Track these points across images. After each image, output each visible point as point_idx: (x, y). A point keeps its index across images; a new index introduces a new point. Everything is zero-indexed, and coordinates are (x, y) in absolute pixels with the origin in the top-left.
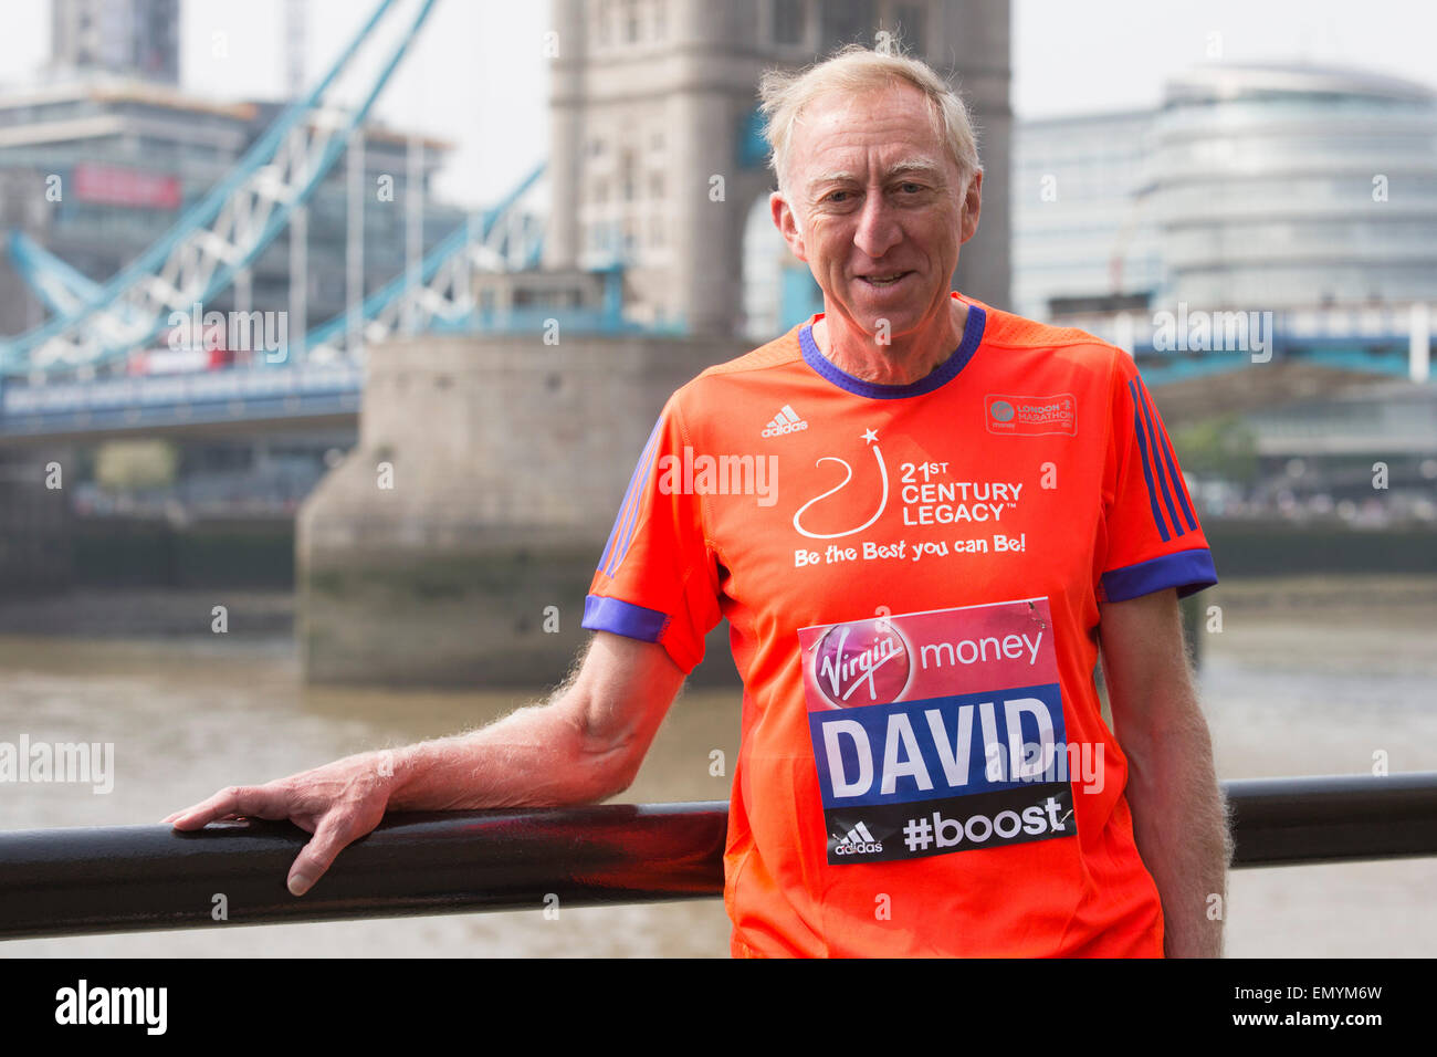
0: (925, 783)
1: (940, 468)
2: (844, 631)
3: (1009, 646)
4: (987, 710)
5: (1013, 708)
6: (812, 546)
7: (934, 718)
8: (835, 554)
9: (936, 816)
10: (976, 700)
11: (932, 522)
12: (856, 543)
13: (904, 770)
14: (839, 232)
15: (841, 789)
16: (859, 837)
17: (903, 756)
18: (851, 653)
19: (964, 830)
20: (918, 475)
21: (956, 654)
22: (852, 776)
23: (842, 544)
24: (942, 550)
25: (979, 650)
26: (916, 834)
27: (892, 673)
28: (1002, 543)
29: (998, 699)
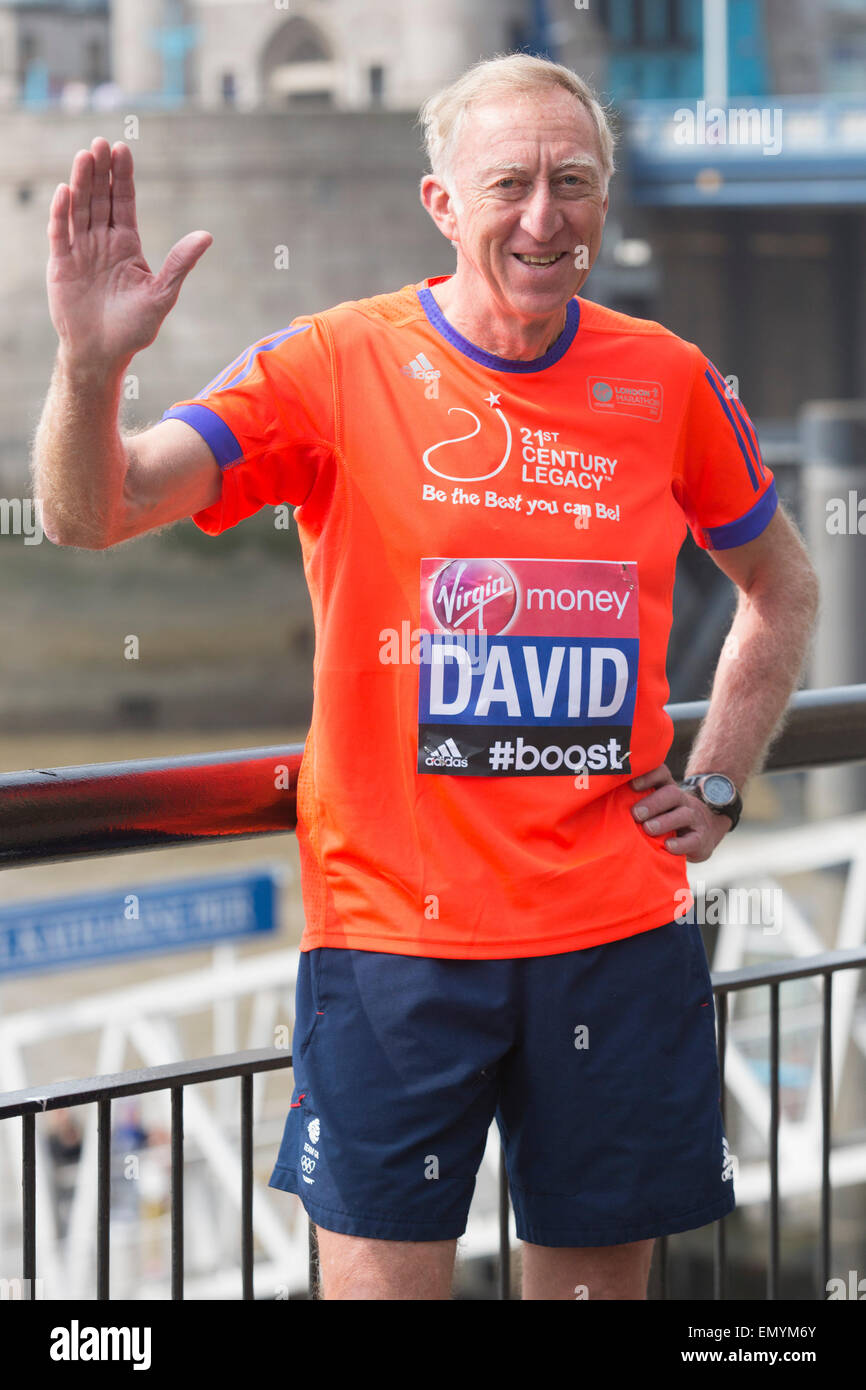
0: (514, 710)
1: (552, 436)
2: (462, 566)
3: (602, 600)
4: (576, 653)
5: (598, 655)
6: (439, 484)
7: (530, 653)
8: (460, 497)
9: (520, 741)
10: (568, 643)
11: (546, 482)
12: (480, 489)
13: (499, 696)
14: (506, 215)
15: (438, 707)
16: (449, 752)
17: (499, 684)
18: (466, 586)
19: (540, 758)
20: (534, 439)
21: (556, 601)
22: (450, 696)
23: (469, 488)
24: (552, 509)
25: (576, 599)
26: (501, 755)
27: (500, 610)
28: (603, 511)
29: (587, 645)
